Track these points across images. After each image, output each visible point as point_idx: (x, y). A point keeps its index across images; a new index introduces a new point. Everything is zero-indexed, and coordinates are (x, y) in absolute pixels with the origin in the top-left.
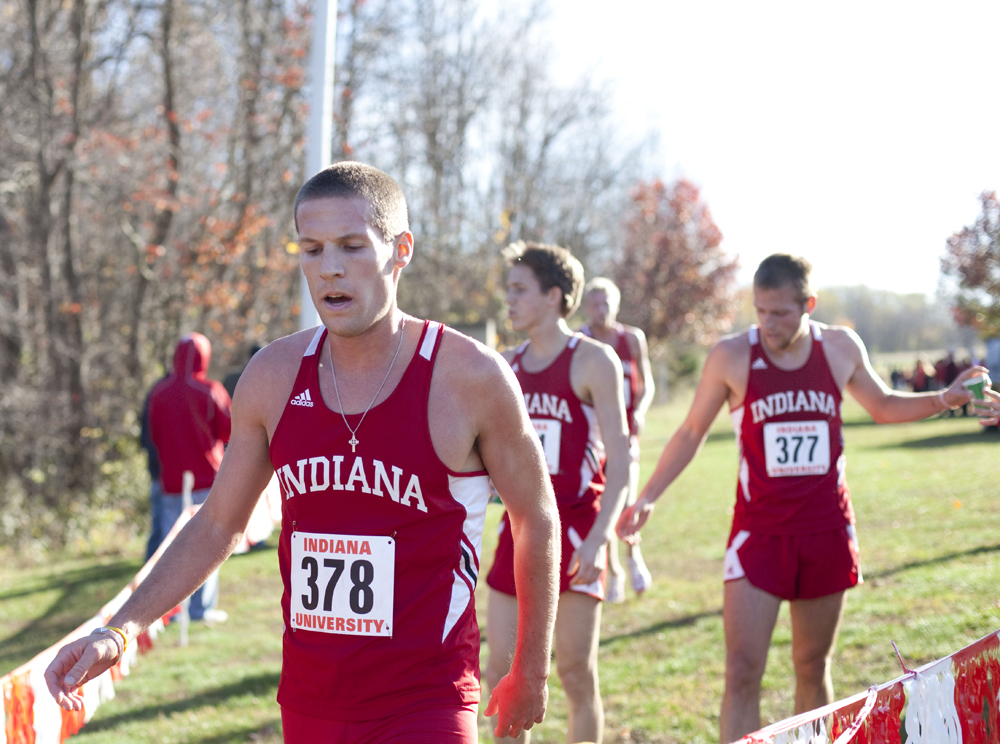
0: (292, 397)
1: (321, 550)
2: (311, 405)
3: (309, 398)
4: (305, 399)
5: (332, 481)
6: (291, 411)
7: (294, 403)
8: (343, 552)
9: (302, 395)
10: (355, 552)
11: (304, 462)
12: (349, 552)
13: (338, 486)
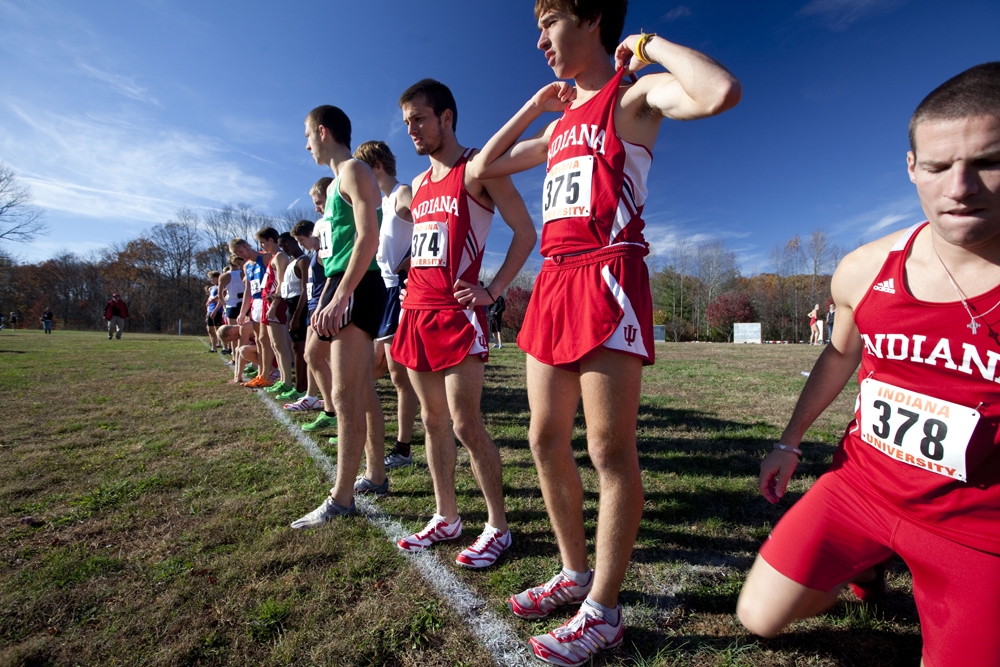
0: (875, 283)
1: (896, 400)
2: (893, 292)
3: (892, 286)
4: (888, 287)
5: (911, 353)
6: (872, 295)
7: (876, 288)
8: (920, 408)
9: (886, 283)
10: (932, 411)
11: (883, 336)
12: (926, 410)
13: (917, 358)
